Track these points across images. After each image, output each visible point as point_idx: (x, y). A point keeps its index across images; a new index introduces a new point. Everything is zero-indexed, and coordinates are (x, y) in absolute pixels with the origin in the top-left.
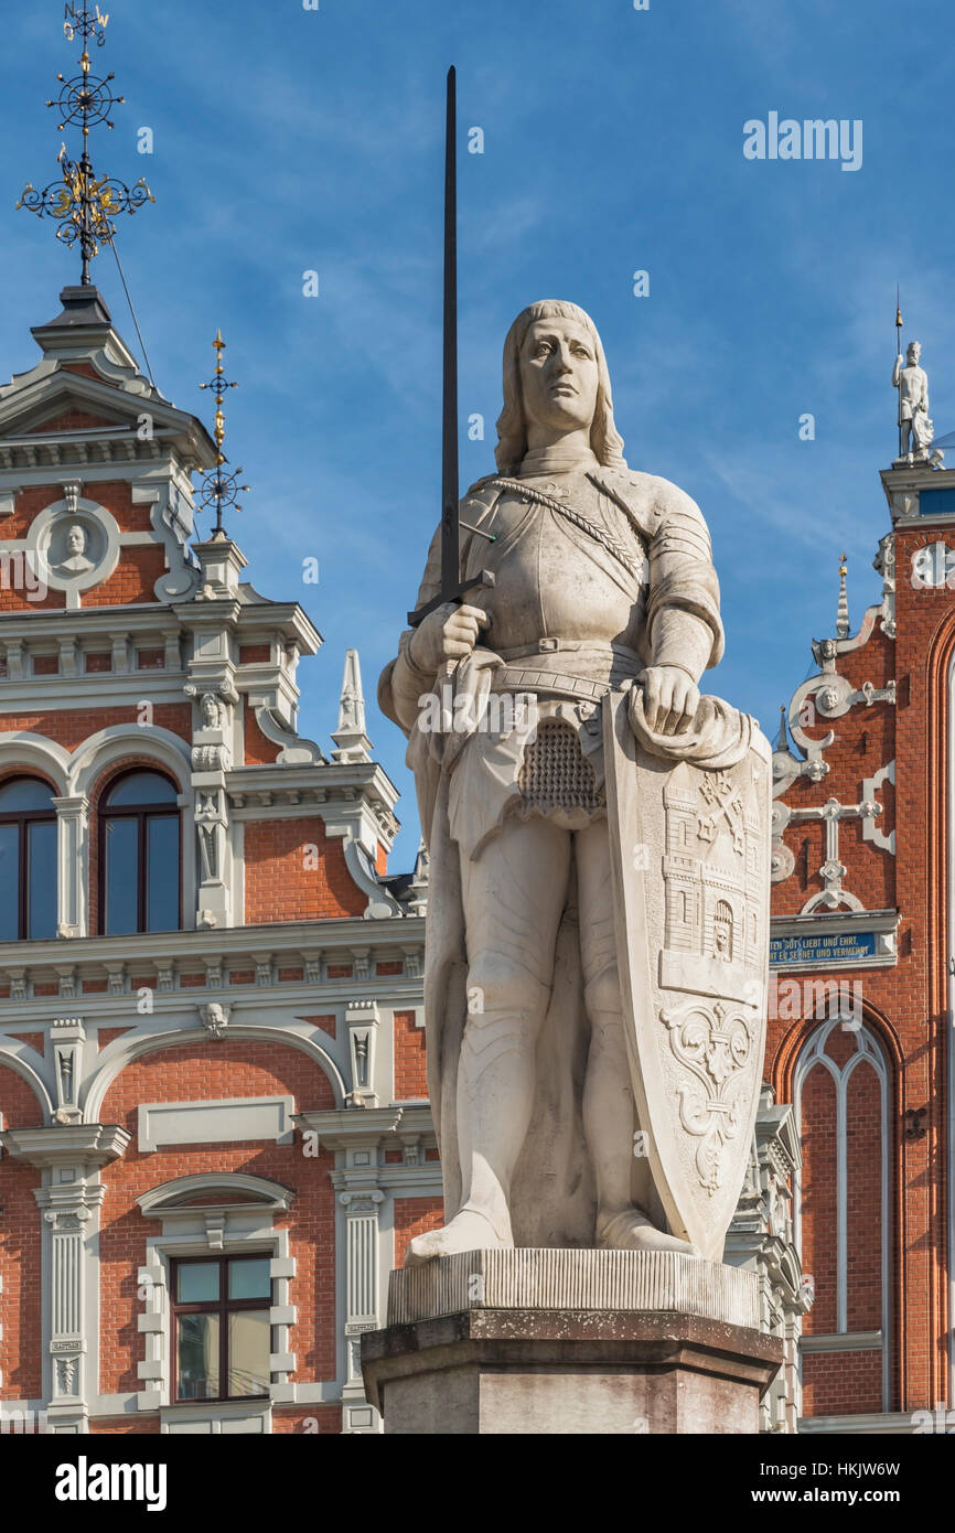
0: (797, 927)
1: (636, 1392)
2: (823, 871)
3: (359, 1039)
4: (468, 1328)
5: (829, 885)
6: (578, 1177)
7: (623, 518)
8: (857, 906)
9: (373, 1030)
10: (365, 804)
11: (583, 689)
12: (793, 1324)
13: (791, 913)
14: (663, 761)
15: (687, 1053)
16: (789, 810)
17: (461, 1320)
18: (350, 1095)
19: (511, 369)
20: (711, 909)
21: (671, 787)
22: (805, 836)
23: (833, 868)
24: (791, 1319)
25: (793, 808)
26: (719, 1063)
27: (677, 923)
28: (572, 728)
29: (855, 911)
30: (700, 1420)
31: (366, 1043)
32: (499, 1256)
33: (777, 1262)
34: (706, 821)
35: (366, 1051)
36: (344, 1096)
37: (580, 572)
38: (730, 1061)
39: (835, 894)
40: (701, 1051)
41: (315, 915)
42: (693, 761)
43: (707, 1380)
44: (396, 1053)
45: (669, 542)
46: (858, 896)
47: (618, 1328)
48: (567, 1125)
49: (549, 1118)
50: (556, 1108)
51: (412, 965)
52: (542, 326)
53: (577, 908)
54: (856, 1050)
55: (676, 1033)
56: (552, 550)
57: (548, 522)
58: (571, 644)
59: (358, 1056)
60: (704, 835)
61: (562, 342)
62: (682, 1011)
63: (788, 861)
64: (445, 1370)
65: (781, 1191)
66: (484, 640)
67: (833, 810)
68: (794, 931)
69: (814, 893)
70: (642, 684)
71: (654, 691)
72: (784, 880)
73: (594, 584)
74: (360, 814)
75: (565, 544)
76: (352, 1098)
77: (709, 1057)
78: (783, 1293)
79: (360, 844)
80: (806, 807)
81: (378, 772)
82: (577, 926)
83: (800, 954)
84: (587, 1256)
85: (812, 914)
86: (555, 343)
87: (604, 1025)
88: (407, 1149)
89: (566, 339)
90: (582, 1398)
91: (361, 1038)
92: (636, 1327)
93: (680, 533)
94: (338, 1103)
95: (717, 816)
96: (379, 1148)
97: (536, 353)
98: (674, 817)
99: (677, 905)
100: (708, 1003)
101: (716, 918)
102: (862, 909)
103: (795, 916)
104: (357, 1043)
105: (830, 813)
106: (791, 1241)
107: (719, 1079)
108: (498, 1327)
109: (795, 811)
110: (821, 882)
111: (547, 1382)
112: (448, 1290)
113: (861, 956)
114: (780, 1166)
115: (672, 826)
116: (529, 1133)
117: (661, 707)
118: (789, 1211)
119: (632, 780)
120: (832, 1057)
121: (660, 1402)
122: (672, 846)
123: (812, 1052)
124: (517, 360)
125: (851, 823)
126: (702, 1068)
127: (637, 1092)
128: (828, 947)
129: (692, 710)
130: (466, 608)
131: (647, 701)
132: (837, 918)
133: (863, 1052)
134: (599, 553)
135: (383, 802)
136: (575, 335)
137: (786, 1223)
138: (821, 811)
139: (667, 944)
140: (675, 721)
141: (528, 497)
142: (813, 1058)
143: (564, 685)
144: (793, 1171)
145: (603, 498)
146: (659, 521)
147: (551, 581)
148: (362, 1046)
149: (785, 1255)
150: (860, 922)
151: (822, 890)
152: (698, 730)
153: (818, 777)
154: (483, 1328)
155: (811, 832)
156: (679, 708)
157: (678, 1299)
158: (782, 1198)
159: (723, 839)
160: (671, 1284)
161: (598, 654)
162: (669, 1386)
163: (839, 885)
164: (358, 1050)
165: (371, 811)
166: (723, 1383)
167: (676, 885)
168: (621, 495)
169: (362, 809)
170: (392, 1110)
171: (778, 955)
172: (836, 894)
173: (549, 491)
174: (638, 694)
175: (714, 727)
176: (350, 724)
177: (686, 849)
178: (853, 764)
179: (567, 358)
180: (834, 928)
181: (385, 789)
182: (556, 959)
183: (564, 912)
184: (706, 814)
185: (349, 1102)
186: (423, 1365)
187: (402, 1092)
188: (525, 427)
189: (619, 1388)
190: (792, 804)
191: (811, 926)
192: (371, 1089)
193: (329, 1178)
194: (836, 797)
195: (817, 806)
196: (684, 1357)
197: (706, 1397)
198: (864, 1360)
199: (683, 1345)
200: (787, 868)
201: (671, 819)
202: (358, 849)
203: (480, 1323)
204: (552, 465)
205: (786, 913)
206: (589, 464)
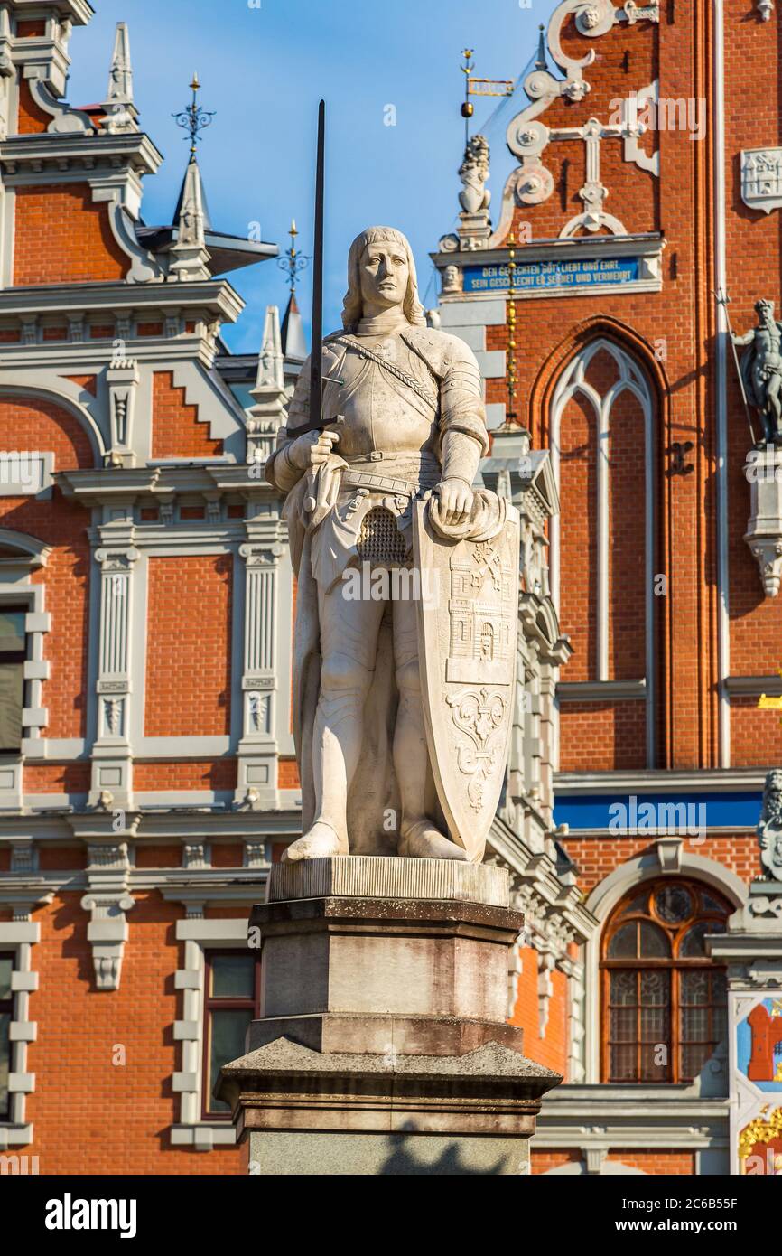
0: (555, 251)
1: (429, 952)
2: (582, 193)
3: (119, 399)
4: (324, 910)
5: (589, 207)
6: (389, 793)
7: (424, 366)
8: (619, 229)
9: (133, 389)
10: (131, 171)
11: (399, 487)
12: (549, 678)
13: (549, 235)
14: (451, 541)
15: (463, 722)
16: (548, 131)
17: (320, 905)
18: (108, 453)
19: (354, 270)
20: (479, 628)
21: (455, 556)
22: (564, 157)
23: (594, 189)
24: (547, 670)
25: (552, 128)
26: (483, 726)
27: (458, 642)
28: (392, 515)
29: (617, 234)
30: (469, 970)
31: (125, 402)
32: (343, 862)
33: (531, 617)
34: (476, 575)
35: (125, 410)
36: (103, 453)
37: (397, 409)
38: (491, 724)
39: (595, 217)
40: (472, 720)
41: (80, 277)
42: (470, 539)
43: (474, 943)
44: (154, 411)
45: (454, 383)
46: (619, 218)
47: (418, 911)
48: (383, 760)
49: (371, 753)
50: (375, 747)
51: (172, 326)
52: (374, 247)
53: (391, 615)
54: (618, 378)
55: (456, 710)
56: (380, 395)
57: (377, 375)
58: (391, 455)
59: (118, 415)
60: (475, 583)
61: (387, 257)
62: (459, 696)
63: (547, 182)
64: (307, 934)
65: (536, 539)
66: (336, 449)
67: (594, 130)
68: (553, 255)
69: (574, 214)
70: (436, 494)
71: (444, 502)
72: (543, 202)
73: (406, 415)
74: (126, 180)
75: (388, 390)
76: (111, 456)
77: (477, 723)
78: (538, 647)
79: (125, 209)
80: (566, 126)
81: (145, 141)
82: (391, 628)
83: (558, 279)
84: (398, 862)
85: (570, 237)
86: (382, 257)
87: (408, 697)
88: (162, 508)
89: (389, 255)
90: (394, 955)
91: (121, 397)
92: (429, 911)
93: (460, 376)
94: (97, 460)
95: (484, 569)
96: (135, 506)
97: (370, 262)
98: (457, 576)
99: (458, 630)
100: (477, 689)
101: (483, 634)
102: (624, 232)
103: (555, 239)
104: (117, 402)
105: (590, 134)
106: (547, 593)
107: (483, 736)
108: (342, 910)
109: (554, 131)
110: (581, 202)
111: (372, 944)
112: (310, 882)
113: (623, 281)
114: (536, 514)
115: (455, 581)
116: (359, 764)
117: (448, 511)
118: (545, 557)
119: (430, 552)
120: (594, 385)
121: (443, 959)
122: (455, 593)
123: (572, 380)
124: (358, 265)
125: (613, 143)
126: (473, 731)
127: (429, 742)
128: (588, 272)
129: (468, 510)
130: (326, 433)
131: (440, 507)
132: (596, 243)
133: (626, 381)
134: (409, 394)
135: (147, 167)
136: (395, 252)
137: (542, 570)
138: (582, 131)
139: (451, 655)
140: (458, 516)
141: (364, 355)
142: (573, 386)
143: (387, 485)
144: (550, 517)
145: (411, 353)
146: (447, 368)
147: (379, 417)
148: (122, 405)
149: (541, 609)
150: (623, 246)
151: (583, 211)
152: (472, 521)
153: (577, 97)
154: (333, 910)
155: (568, 153)
156: (460, 509)
157: (456, 891)
158: (538, 546)
159: (488, 584)
160: (452, 881)
161: (411, 460)
162: (450, 949)
163: (600, 207)
164: (117, 408)
165: (136, 175)
166: (485, 945)
167: (457, 617)
168: (423, 353)
169: (128, 176)
170: (150, 469)
171: (535, 279)
172: (597, 216)
173: (377, 351)
174: (435, 502)
175: (482, 516)
176: (118, 94)
177: (465, 594)
178: (615, 83)
179: (391, 267)
180: (594, 252)
181: (150, 155)
182: (378, 650)
183: (383, 617)
184: (476, 570)
185: (107, 460)
186: (293, 929)
187: (159, 450)
188: (362, 303)
189: (417, 949)
190: (550, 124)
191: (570, 250)
192: (129, 447)
193: (85, 534)
194: (598, 117)
195: (577, 126)
196: (459, 930)
197: (474, 955)
198: (626, 710)
199: (458, 923)
200: (545, 190)
201: (454, 577)
202: (123, 213)
203: (331, 906)
204: (379, 329)
205: (545, 235)
206: (403, 326)
